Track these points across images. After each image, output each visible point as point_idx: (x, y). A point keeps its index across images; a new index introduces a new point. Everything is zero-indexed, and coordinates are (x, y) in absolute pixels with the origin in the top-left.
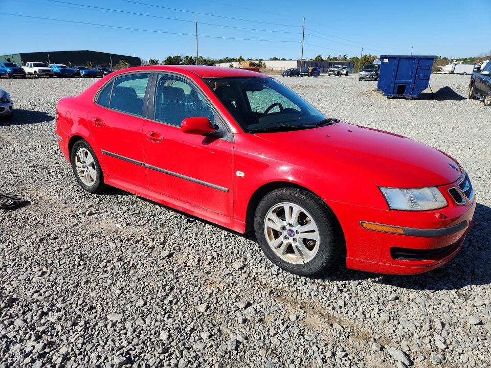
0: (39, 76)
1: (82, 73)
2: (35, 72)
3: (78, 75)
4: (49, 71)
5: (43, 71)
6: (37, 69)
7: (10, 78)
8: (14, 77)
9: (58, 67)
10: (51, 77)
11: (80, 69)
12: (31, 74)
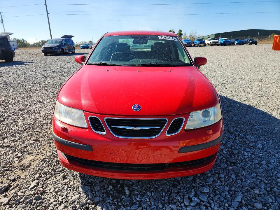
0: (212, 45)
1: (236, 42)
2: (210, 43)
3: (233, 44)
4: (217, 42)
5: (214, 42)
6: (211, 41)
7: (198, 46)
8: (200, 46)
9: (223, 40)
10: (218, 45)
11: (236, 40)
12: (208, 44)
